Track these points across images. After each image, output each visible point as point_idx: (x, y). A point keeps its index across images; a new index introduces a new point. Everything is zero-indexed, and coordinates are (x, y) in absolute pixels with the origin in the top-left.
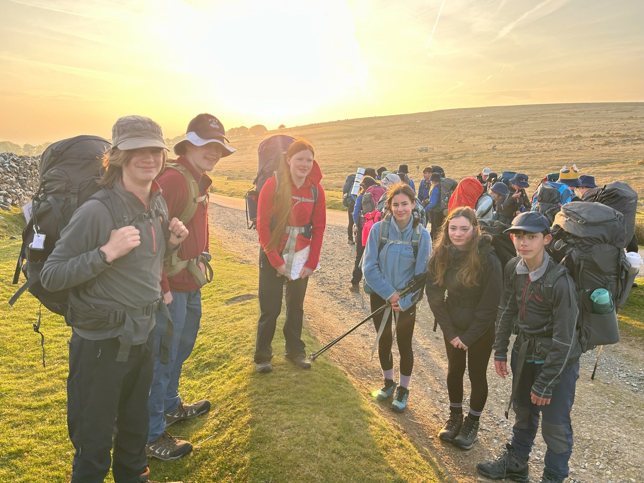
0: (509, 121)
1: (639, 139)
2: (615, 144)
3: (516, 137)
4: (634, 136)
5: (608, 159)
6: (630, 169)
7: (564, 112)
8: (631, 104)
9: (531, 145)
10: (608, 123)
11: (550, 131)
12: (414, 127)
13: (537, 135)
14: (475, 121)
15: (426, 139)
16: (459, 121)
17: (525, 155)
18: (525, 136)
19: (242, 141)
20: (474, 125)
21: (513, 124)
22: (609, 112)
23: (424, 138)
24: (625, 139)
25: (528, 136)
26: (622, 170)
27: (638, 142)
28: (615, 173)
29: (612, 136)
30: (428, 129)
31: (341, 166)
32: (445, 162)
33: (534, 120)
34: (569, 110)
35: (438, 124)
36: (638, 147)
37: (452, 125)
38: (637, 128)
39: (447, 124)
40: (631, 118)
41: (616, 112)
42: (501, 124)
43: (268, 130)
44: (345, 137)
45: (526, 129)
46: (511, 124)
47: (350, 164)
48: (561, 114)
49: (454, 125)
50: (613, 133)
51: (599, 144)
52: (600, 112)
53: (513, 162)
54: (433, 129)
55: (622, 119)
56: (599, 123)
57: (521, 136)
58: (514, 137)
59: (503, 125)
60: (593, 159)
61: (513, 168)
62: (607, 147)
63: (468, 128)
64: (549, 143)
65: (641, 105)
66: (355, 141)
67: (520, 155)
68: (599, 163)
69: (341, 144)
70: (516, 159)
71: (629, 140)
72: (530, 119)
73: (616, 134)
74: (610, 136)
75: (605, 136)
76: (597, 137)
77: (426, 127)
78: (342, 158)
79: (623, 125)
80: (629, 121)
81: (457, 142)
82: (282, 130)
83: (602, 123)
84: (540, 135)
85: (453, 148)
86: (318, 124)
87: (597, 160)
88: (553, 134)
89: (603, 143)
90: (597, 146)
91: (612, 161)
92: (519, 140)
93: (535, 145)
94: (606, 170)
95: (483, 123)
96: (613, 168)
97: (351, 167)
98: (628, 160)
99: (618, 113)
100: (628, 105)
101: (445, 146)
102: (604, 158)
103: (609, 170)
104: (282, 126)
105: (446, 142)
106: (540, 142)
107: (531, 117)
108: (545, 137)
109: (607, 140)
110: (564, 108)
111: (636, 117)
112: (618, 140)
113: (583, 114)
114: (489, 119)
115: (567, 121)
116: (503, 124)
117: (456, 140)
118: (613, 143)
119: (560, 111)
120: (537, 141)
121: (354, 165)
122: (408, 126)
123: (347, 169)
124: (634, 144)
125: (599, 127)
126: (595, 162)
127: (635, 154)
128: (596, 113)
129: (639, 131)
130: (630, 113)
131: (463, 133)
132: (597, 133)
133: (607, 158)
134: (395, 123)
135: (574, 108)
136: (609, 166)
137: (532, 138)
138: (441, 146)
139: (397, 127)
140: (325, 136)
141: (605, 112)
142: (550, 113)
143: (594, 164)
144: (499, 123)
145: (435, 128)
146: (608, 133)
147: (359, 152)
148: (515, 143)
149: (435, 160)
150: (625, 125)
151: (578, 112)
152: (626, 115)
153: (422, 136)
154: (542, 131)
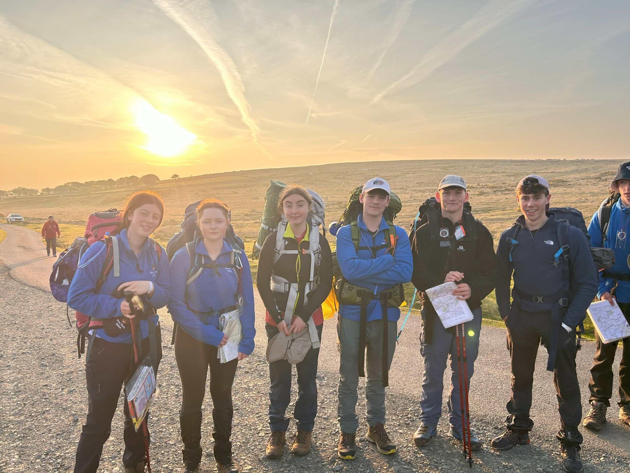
0: (392, 174)
1: (506, 190)
2: (488, 194)
3: (401, 188)
4: (501, 187)
5: (489, 207)
6: (512, 216)
7: (438, 167)
8: (491, 161)
9: (416, 195)
10: (476, 176)
11: (428, 183)
12: (307, 178)
13: (420, 187)
14: (362, 174)
15: (320, 189)
16: (348, 174)
17: (413, 203)
18: (408, 187)
19: (131, 191)
20: (361, 178)
21: (396, 177)
22: (474, 167)
23: (317, 189)
24: (495, 190)
25: (411, 187)
26: (507, 217)
27: (507, 192)
28: (501, 219)
29: (483, 187)
30: (320, 180)
31: (236, 214)
32: (341, 210)
33: (414, 173)
34: (442, 165)
35: (329, 176)
36: (508, 196)
37: (342, 177)
38: (501, 181)
39: (338, 177)
40: (494, 172)
41: (480, 167)
42: (385, 176)
43: (161, 180)
44: (241, 187)
45: (408, 181)
46: (394, 177)
47: (246, 213)
48: (435, 168)
49: (344, 178)
50: (483, 185)
51: (474, 194)
52: (468, 167)
53: (405, 210)
54: (325, 181)
55: (486, 173)
56: (468, 176)
57: (405, 187)
58: (398, 188)
59: (388, 178)
60: (475, 207)
61: (407, 215)
62: (482, 197)
63: (357, 180)
64: (431, 194)
65: (499, 162)
66: (251, 190)
67: (408, 204)
68: (483, 211)
69: (236, 193)
70: (407, 207)
71: (499, 191)
72: (410, 172)
73: (485, 185)
74: (481, 187)
75: (477, 188)
76: (471, 188)
77: (318, 179)
78: (238, 207)
79: (489, 178)
80: (493, 175)
81: (348, 192)
82: (176, 179)
83: (470, 176)
84: (421, 187)
85: (345, 197)
86: (213, 174)
87: (479, 207)
88: (432, 186)
89: (477, 193)
90: (474, 196)
91: (492, 209)
92: (404, 191)
93: (420, 194)
94: (492, 217)
95: (370, 176)
96: (497, 215)
97: (246, 215)
98: (506, 208)
99: (482, 168)
100: (489, 162)
101: (338, 196)
102: (484, 206)
103: (495, 217)
104: (176, 176)
105: (338, 193)
106: (422, 192)
107: (410, 171)
108: (427, 188)
109: (480, 190)
110: (438, 164)
111: (498, 172)
112: (489, 191)
113: (454, 168)
114: (374, 172)
115: (442, 174)
116: (388, 176)
117: (347, 191)
118: (486, 193)
119: (434, 166)
120: (420, 191)
121: (249, 213)
122: (301, 178)
123: (242, 218)
124: (504, 194)
125: (469, 180)
126: (478, 210)
127: (509, 203)
128: (465, 168)
129: (503, 183)
130: (492, 168)
131: (353, 185)
132: (471, 185)
133: (487, 206)
134: (289, 175)
135: (446, 163)
136: (491, 213)
137: (415, 189)
138: (334, 196)
139: (292, 178)
140: (220, 186)
141: (472, 167)
142: (426, 167)
143: (478, 211)
144: (384, 176)
145: (327, 180)
146: (478, 185)
147: (255, 201)
148: (401, 193)
149: (331, 209)
150: (490, 178)
151: (450, 167)
152: (489, 170)
153: (315, 187)
154: (422, 183)
